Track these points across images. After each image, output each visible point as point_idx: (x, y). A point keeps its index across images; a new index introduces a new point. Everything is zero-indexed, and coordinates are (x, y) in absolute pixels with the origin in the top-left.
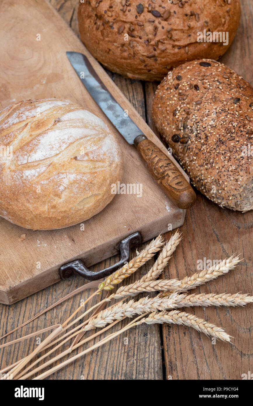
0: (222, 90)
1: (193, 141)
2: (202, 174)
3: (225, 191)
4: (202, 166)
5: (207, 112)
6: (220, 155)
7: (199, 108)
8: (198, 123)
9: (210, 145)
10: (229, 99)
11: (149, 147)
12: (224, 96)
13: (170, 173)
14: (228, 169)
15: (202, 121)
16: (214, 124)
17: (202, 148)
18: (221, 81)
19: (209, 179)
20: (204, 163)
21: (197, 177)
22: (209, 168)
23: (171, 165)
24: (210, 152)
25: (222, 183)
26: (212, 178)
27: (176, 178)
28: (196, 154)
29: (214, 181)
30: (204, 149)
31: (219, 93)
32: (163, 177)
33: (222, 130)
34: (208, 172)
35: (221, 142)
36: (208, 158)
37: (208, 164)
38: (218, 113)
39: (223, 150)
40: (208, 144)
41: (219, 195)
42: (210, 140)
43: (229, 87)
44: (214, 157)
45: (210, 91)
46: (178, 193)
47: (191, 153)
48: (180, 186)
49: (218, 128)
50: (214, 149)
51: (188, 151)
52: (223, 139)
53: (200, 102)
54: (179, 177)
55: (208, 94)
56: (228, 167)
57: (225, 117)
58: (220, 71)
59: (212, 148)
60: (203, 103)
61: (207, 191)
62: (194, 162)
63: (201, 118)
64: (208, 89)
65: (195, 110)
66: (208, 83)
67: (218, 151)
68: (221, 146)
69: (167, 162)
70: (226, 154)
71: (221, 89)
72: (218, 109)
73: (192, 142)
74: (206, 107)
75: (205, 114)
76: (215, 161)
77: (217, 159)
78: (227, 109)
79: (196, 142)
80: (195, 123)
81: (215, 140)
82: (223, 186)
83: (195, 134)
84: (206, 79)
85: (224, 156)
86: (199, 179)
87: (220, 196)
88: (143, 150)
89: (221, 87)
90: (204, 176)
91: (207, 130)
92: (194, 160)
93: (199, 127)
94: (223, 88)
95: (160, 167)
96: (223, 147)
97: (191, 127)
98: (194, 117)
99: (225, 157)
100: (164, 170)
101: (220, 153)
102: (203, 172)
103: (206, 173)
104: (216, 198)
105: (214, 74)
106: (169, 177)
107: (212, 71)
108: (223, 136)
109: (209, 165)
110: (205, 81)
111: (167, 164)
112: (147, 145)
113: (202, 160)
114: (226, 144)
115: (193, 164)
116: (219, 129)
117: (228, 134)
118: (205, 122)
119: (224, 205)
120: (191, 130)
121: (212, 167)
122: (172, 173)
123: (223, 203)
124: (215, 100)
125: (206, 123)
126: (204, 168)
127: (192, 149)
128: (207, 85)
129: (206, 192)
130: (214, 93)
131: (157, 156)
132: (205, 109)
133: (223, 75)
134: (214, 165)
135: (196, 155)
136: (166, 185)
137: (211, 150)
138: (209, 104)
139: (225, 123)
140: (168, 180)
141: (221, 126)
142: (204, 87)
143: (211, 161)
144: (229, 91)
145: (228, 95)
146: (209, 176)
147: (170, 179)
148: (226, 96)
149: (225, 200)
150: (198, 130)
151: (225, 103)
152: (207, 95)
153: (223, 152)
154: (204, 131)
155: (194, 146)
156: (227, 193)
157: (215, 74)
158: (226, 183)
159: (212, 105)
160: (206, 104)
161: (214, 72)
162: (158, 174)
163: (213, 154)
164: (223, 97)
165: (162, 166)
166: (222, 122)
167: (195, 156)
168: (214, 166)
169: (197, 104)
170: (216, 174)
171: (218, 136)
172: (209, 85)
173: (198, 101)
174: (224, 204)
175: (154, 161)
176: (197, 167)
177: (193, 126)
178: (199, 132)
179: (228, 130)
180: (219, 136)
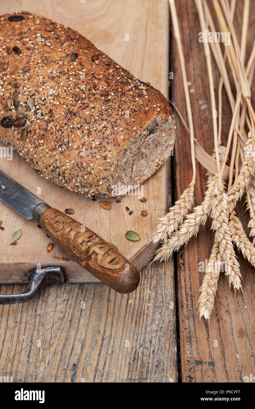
0: (52, 47)
1: (34, 121)
2: (56, 160)
3: (92, 175)
4: (55, 149)
5: (41, 80)
6: (76, 131)
7: (29, 77)
8: (34, 96)
9: (58, 120)
10: (63, 57)
11: (57, 219)
12: (57, 54)
13: (96, 249)
14: (90, 146)
15: (38, 92)
16: (55, 93)
17: (48, 127)
18: (46, 36)
19: (68, 164)
20: (56, 145)
21: (50, 166)
22: (65, 151)
23: (94, 237)
24: (61, 130)
25: (86, 165)
26: (72, 162)
27: (106, 255)
28: (41, 136)
29: (75, 165)
30: (51, 128)
31: (49, 52)
32: (89, 256)
33: (68, 98)
34: (64, 156)
35: (71, 114)
36: (61, 138)
37: (62, 145)
38: (56, 78)
39: (78, 123)
40: (55, 120)
41: (85, 181)
42: (57, 114)
43: (58, 41)
44: (68, 135)
45: (36, 51)
46: (115, 275)
47: (34, 137)
48: (115, 264)
49: (63, 96)
50: (66, 124)
51: (29, 135)
52: (73, 110)
53: (27, 68)
54: (110, 252)
55: (34, 56)
56: (90, 144)
57: (67, 80)
58: (38, 24)
59: (62, 123)
60: (32, 69)
61: (68, 181)
62: (42, 148)
63: (36, 89)
64: (33, 50)
65: (24, 80)
66: (31, 42)
67: (71, 126)
68: (73, 119)
69: (88, 235)
70: (83, 127)
71: (49, 46)
72: (54, 72)
73: (31, 122)
74: (38, 74)
75: (39, 83)
76: (70, 140)
77: (73, 136)
78: (66, 70)
79: (38, 121)
80: (29, 97)
81: (63, 113)
82: (89, 170)
83: (33, 111)
84: (26, 38)
85: (81, 130)
86: (54, 167)
87: (86, 183)
88: (50, 224)
89: (48, 44)
90: (60, 162)
91: (48, 103)
92: (41, 145)
93: (36, 100)
94: (51, 45)
95: (81, 244)
96: (77, 119)
97: (26, 103)
98: (26, 89)
99: (83, 132)
100: (87, 247)
101: (75, 128)
102: (57, 157)
103: (62, 157)
104: (82, 186)
105: (32, 28)
106: (97, 254)
107: (29, 25)
108: (72, 105)
109: (64, 147)
110: (24, 40)
111: (89, 238)
112: (54, 216)
113: (52, 143)
114: (79, 114)
115: (40, 151)
116: (64, 98)
117: (77, 101)
118: (42, 93)
119: (93, 194)
120: (25, 107)
121: (68, 148)
122: (100, 248)
123: (91, 192)
124: (47, 62)
125: (44, 94)
126: (58, 152)
127: (35, 130)
128: (30, 45)
129: (66, 182)
130: (42, 53)
131: (72, 229)
132: (38, 76)
133: (44, 28)
134: (70, 145)
135: (43, 137)
136: (96, 266)
137: (61, 127)
138: (41, 68)
139: (69, 89)
140: (96, 259)
141: (65, 94)
142: (27, 48)
143: (65, 140)
144: (59, 46)
145: (61, 51)
146: (67, 161)
147: (100, 257)
148: (59, 53)
149: (93, 187)
150: (36, 106)
151: (61, 63)
152: (34, 58)
153: (79, 126)
154: (44, 105)
155: (37, 127)
156: (95, 177)
157: (34, 28)
158: (91, 165)
159: (45, 68)
160: (37, 69)
161: (32, 26)
162: (81, 253)
163: (65, 131)
164: (56, 56)
165: (83, 242)
166: (66, 88)
167: (41, 139)
168: (72, 147)
169: (24, 72)
170: (76, 156)
171: (65, 107)
172: (32, 44)
173: (25, 67)
174: (93, 192)
175: (70, 237)
176: (47, 153)
177: (28, 102)
178: (37, 107)
179: (76, 97)
180: (67, 106)
